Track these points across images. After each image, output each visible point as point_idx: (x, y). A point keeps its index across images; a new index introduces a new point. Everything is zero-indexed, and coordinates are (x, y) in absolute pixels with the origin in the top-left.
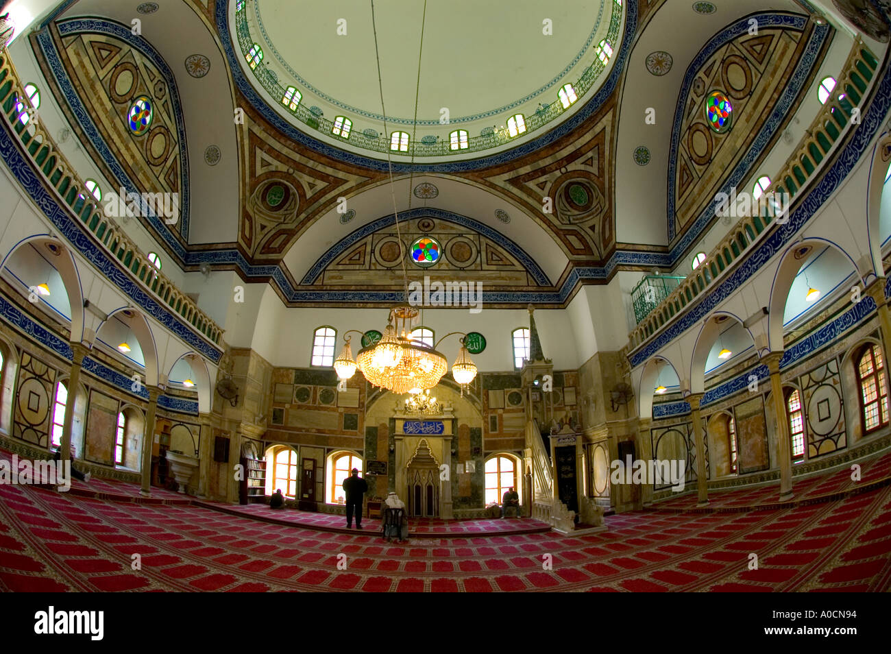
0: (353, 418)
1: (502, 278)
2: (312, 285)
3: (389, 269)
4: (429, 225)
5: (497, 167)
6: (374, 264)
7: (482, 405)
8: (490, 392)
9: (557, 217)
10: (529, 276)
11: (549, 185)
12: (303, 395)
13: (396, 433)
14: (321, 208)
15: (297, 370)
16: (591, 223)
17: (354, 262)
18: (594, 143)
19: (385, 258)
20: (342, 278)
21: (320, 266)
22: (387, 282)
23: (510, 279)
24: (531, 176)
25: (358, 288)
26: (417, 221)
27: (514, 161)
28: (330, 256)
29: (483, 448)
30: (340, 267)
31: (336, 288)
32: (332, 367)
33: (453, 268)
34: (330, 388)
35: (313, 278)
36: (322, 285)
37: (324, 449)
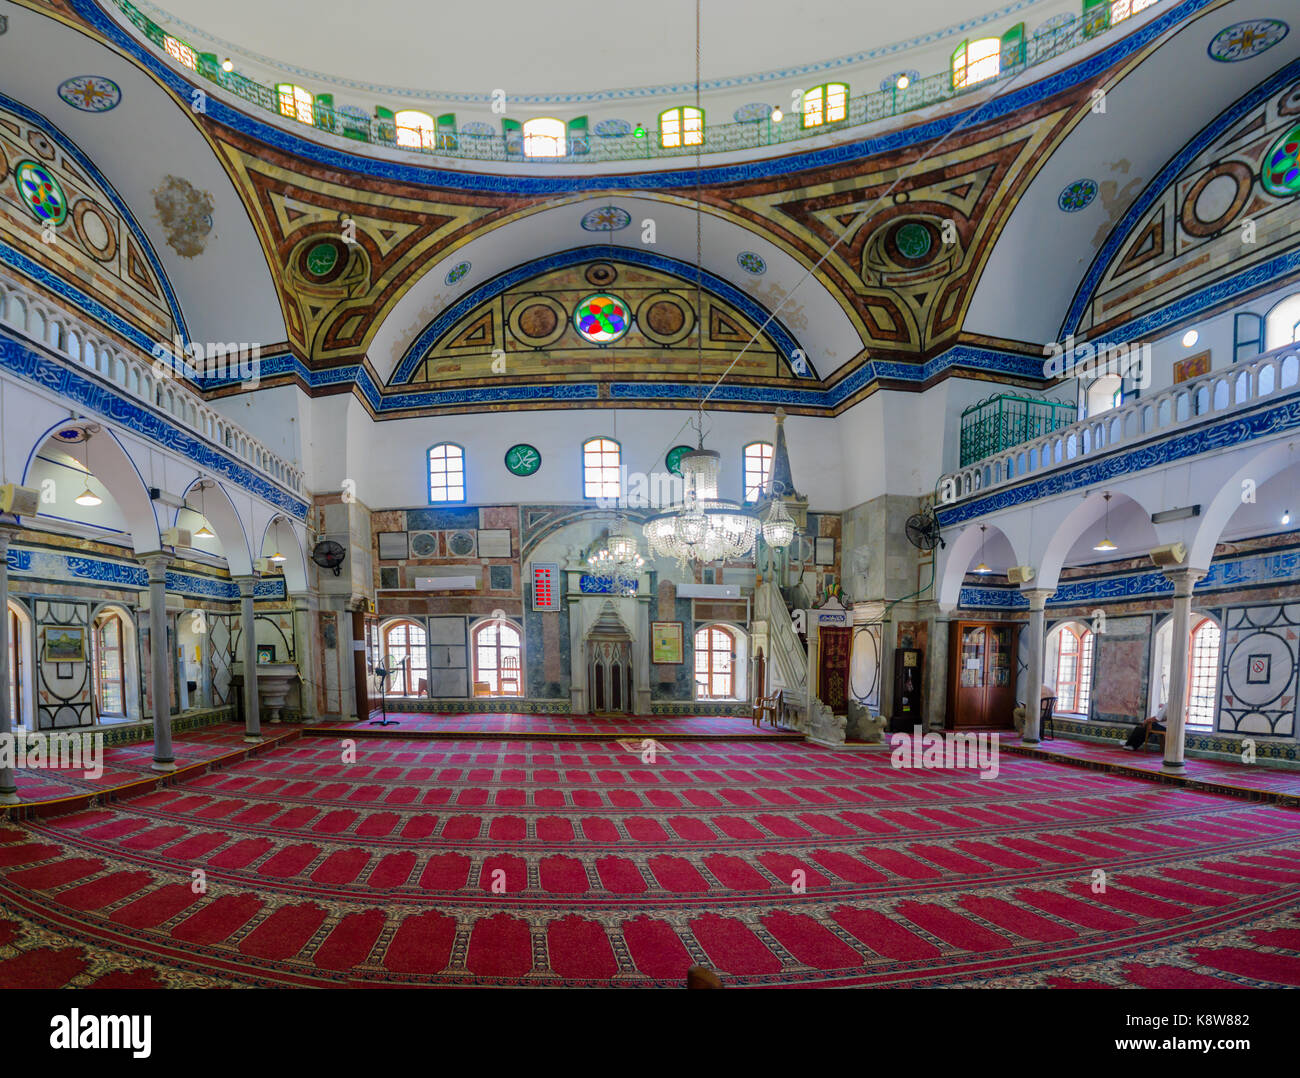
0: (503, 573)
1: (735, 363)
2: (410, 383)
3: (539, 349)
4: (606, 274)
6: (511, 343)
10: (781, 360)
12: (423, 546)
13: (570, 592)
15: (409, 510)
17: (475, 342)
19: (530, 332)
20: (459, 369)
21: (418, 353)
22: (537, 369)
23: (749, 364)
25: (490, 381)
26: (584, 268)
28: (430, 336)
29: (693, 618)
30: (453, 352)
31: (452, 385)
32: (464, 501)
33: (651, 344)
34: (463, 532)
35: (409, 372)
36: (427, 382)
37: (465, 618)
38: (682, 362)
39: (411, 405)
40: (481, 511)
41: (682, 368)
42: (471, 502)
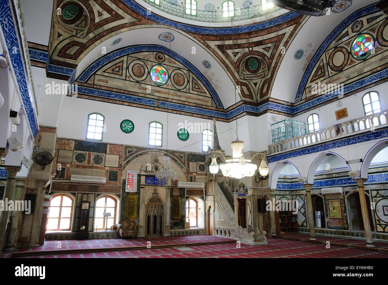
0: (115, 174)
1: (200, 100)
2: (86, 82)
3: (138, 82)
4: (162, 58)
5: (213, 35)
6: (128, 77)
7: (186, 170)
8: (190, 162)
9: (239, 74)
10: (213, 101)
11: (239, 55)
12: (80, 158)
13: (141, 184)
14: (105, 33)
15: (76, 141)
16: (255, 81)
17: (115, 73)
18: (275, 39)
19: (136, 74)
20: (107, 82)
21: (92, 71)
22: (136, 90)
23: (204, 101)
24: (230, 47)
25: (118, 91)
26: (155, 53)
27: (225, 35)
28: (98, 64)
29: (186, 194)
30: (106, 74)
31: (103, 88)
32: (102, 140)
33: (174, 88)
34: (100, 154)
35: (87, 78)
36: (93, 84)
37: (95, 194)
38: (183, 97)
39: (84, 92)
40: (108, 146)
41: (184, 99)
42: (104, 141)
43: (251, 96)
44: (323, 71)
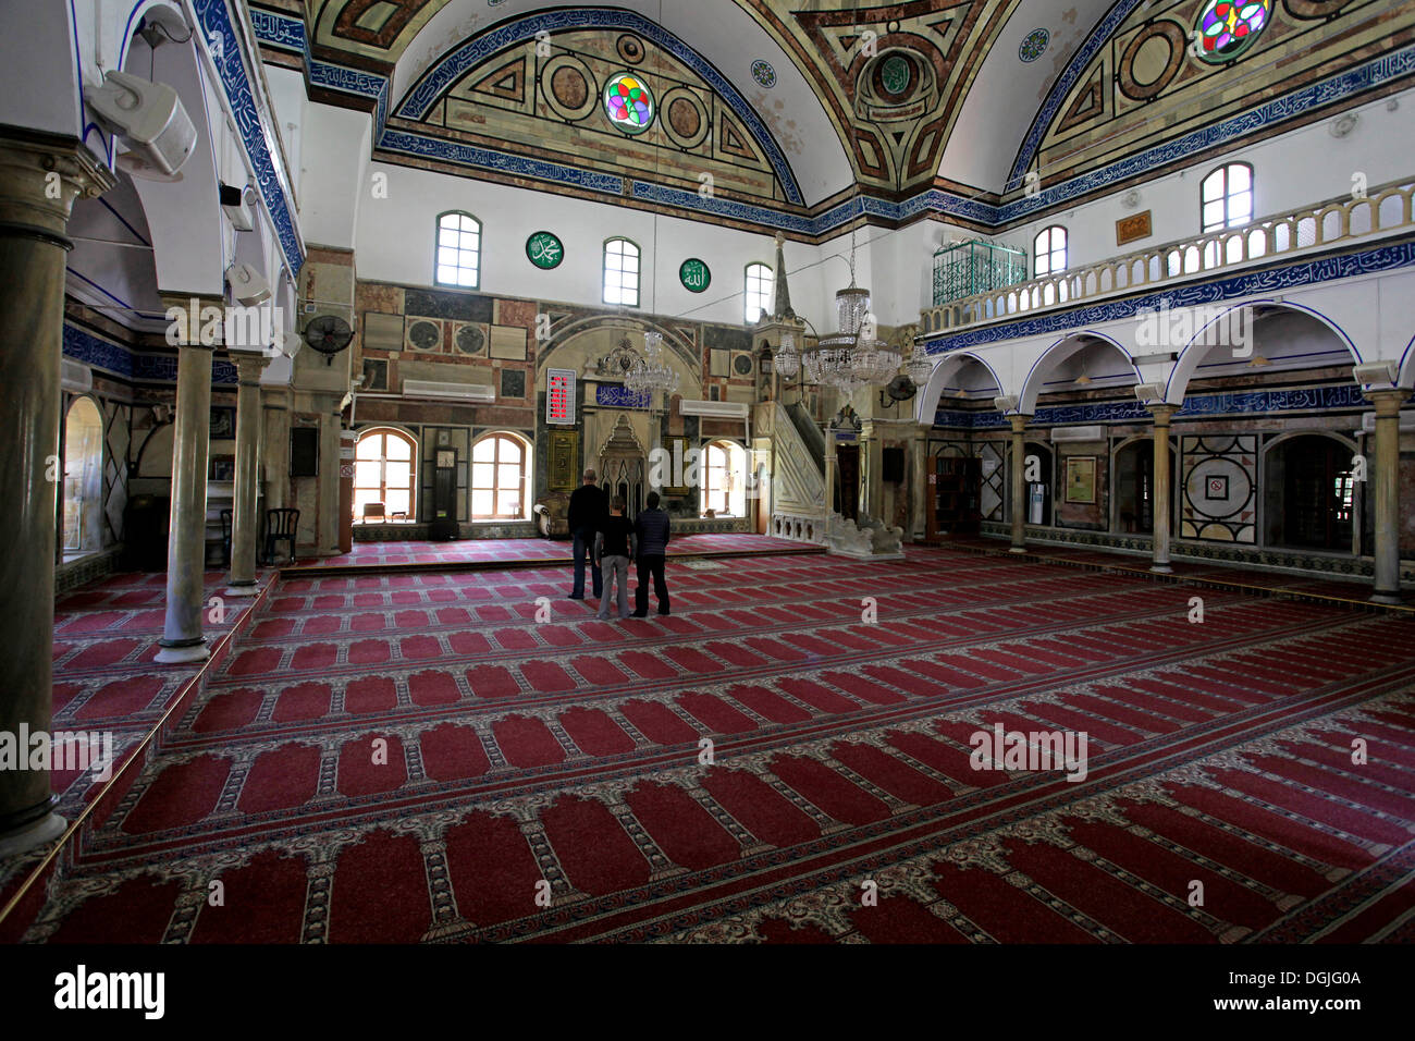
0: (517, 378)
1: (741, 179)
2: (423, 121)
3: (569, 123)
4: (636, 52)
6: (542, 107)
7: (701, 369)
8: (712, 350)
9: (853, 105)
10: (776, 183)
11: (858, 45)
12: (423, 335)
13: (587, 403)
15: (409, 289)
16: (898, 128)
17: (504, 93)
19: (562, 98)
20: (483, 122)
21: (436, 85)
22: (565, 147)
23: (752, 182)
24: (834, 19)
25: (516, 148)
26: (616, 35)
28: (453, 66)
29: (700, 432)
30: (478, 97)
31: (473, 139)
32: (478, 288)
33: (671, 145)
34: (475, 325)
35: (424, 107)
36: (444, 126)
37: (469, 429)
38: (696, 169)
39: (421, 151)
40: (496, 303)
42: (485, 290)
43: (882, 171)
44: (1097, 98)
